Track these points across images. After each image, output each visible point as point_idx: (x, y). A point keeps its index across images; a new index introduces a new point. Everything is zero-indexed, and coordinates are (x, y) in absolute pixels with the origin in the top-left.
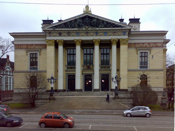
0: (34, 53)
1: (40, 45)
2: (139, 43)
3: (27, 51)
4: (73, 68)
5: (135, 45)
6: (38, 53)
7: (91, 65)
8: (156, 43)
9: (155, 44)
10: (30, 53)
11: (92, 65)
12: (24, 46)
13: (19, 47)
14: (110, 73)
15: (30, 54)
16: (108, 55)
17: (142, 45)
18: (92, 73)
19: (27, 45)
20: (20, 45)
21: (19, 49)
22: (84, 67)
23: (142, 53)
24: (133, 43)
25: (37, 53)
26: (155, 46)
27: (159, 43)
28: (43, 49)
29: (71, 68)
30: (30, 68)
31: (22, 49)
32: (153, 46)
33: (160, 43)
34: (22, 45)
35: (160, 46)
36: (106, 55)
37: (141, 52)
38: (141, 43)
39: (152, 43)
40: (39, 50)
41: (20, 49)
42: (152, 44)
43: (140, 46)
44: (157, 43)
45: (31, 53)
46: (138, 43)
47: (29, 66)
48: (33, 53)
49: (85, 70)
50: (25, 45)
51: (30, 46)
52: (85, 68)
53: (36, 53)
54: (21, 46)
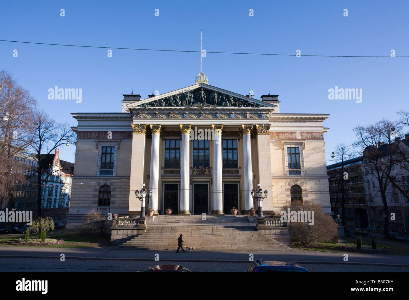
0: (109, 145)
1: (121, 132)
2: (285, 133)
3: (99, 142)
4: (175, 172)
5: (278, 136)
6: (116, 147)
7: (207, 167)
8: (312, 133)
9: (310, 134)
10: (102, 145)
11: (209, 168)
12: (93, 135)
13: (84, 136)
14: (239, 182)
15: (103, 147)
16: (235, 151)
17: (289, 135)
18: (207, 182)
19: (99, 132)
20: (87, 132)
21: (84, 139)
22: (193, 171)
23: (290, 148)
24: (276, 132)
25: (114, 145)
26: (310, 137)
27: (316, 132)
28: (124, 139)
29: (172, 172)
30: (101, 171)
31: (90, 139)
32: (307, 137)
33: (318, 132)
34: (90, 132)
35: (319, 138)
36: (231, 151)
37: (289, 146)
38: (288, 132)
39: (306, 132)
40: (117, 142)
41: (87, 139)
42: (306, 134)
43: (286, 137)
44: (314, 132)
45: (104, 145)
46: (283, 133)
47: (99, 168)
48: (107, 145)
49: (196, 175)
50: (96, 132)
51: (103, 134)
52: (195, 173)
53: (112, 145)
54: (89, 134)
